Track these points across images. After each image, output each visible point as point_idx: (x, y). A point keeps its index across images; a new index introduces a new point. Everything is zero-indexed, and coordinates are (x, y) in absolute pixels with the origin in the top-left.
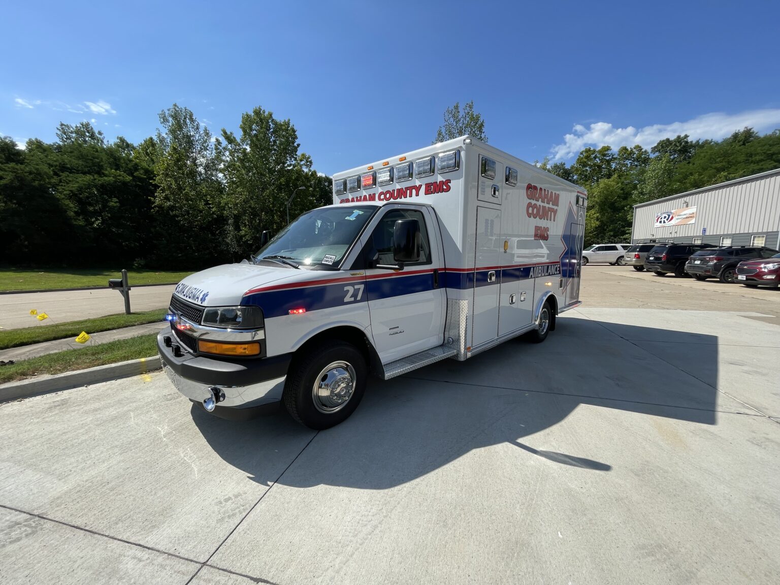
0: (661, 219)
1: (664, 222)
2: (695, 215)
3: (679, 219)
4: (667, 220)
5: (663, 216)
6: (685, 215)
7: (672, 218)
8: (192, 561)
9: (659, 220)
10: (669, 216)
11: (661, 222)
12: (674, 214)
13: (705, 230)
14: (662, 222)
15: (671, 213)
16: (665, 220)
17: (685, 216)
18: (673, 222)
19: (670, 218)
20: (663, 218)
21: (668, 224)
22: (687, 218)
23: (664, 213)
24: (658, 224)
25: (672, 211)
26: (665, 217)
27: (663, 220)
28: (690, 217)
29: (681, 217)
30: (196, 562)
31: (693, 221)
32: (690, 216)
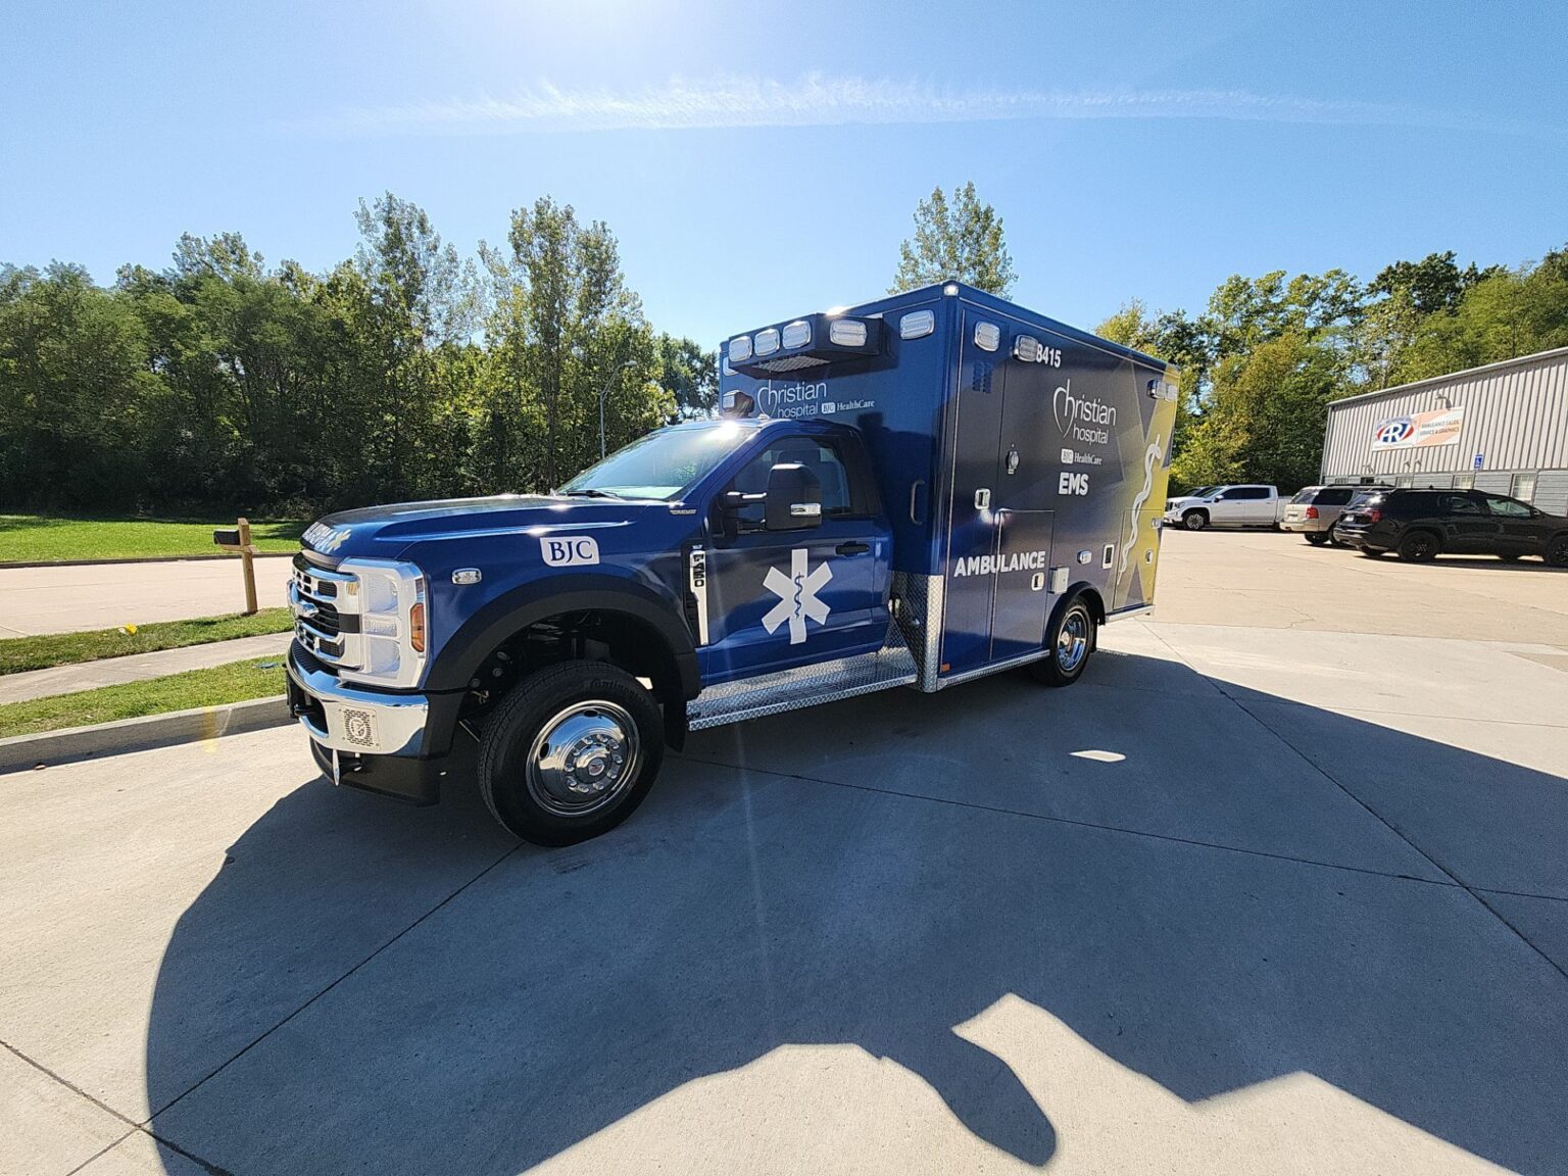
0: (1388, 432)
1: (1394, 439)
2: (1460, 426)
3: (1425, 433)
4: (1400, 434)
5: (1392, 427)
6: (1439, 424)
7: (1411, 430)
8: (121, 1117)
9: (1383, 435)
10: (1404, 426)
11: (1386, 439)
12: (1415, 422)
13: (1480, 460)
14: (1390, 439)
15: (1410, 420)
16: (1396, 434)
17: (1439, 428)
18: (1413, 440)
19: (1406, 430)
20: (1392, 430)
21: (1401, 443)
22: (1443, 431)
23: (1394, 421)
24: (1379, 444)
25: (1412, 416)
26: (1395, 429)
27: (1390, 435)
28: (1450, 430)
29: (1430, 429)
30: (128, 1121)
31: (1455, 439)
32: (1451, 427)
